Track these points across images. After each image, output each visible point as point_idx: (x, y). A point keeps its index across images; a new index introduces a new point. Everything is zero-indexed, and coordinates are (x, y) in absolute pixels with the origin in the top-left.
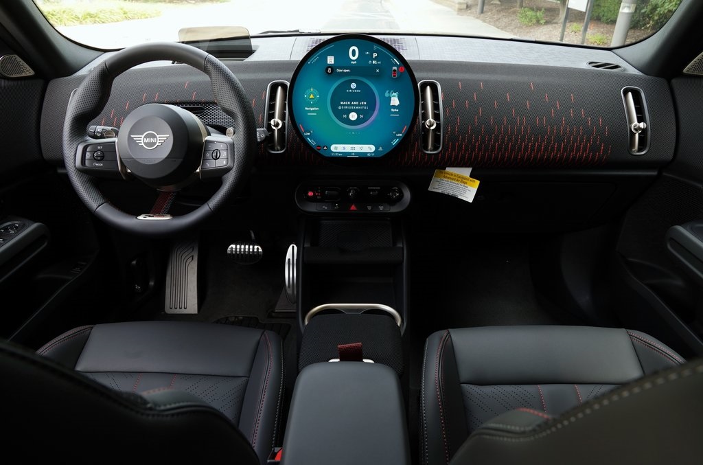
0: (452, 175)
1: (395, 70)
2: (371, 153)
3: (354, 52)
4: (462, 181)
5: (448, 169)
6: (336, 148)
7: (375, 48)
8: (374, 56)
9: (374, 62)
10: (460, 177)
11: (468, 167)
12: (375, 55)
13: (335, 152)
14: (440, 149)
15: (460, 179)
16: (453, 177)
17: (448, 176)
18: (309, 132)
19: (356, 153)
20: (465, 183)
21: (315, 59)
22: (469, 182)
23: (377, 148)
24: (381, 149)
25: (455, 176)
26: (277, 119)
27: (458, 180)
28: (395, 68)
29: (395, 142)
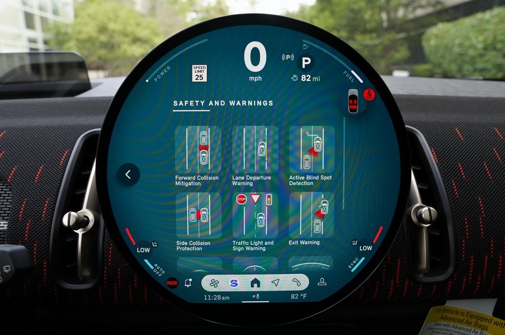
0: (457, 313)
1: (353, 97)
2: (299, 292)
3: (255, 54)
4: (476, 324)
5: (450, 304)
6: (214, 283)
7: (305, 47)
8: (304, 63)
9: (303, 78)
10: (472, 316)
11: (493, 297)
12: (306, 61)
13: (212, 293)
14: (450, 270)
15: (473, 320)
16: (459, 317)
17: (449, 315)
18: (150, 246)
19: (264, 294)
20: (484, 328)
21: (162, 70)
22: (491, 326)
23: (313, 282)
24: (322, 282)
25: (463, 314)
26: (86, 212)
27: (468, 323)
28: (354, 92)
29: (357, 265)
